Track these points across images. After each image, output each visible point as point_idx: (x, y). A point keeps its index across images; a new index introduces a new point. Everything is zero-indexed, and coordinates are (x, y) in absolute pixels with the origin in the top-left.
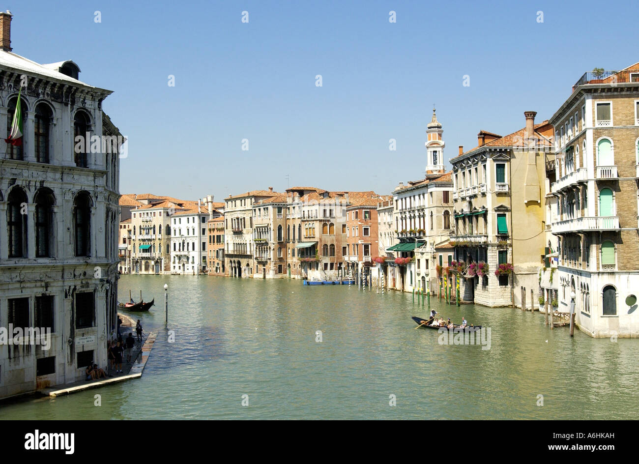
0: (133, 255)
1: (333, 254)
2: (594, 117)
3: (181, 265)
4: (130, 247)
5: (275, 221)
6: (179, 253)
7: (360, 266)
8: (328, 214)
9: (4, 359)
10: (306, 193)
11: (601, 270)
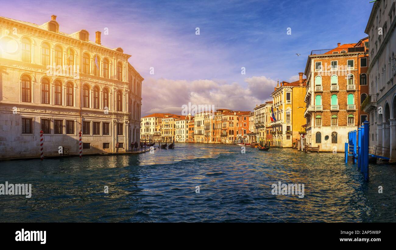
0: (162, 135)
1: (233, 134)
2: (314, 68)
3: (179, 139)
4: (161, 132)
5: (212, 122)
6: (178, 135)
8: (231, 119)
9: (92, 141)
10: (224, 111)
11: (315, 126)
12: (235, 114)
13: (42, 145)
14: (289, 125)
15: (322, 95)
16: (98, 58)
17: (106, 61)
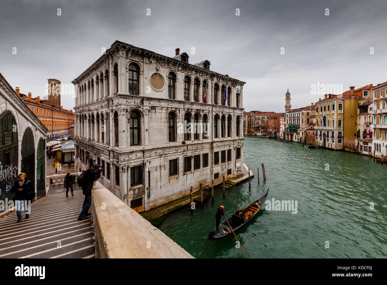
1: (264, 129)
5: (247, 120)
7: (273, 132)
8: (263, 118)
9: (220, 170)
14: (341, 131)
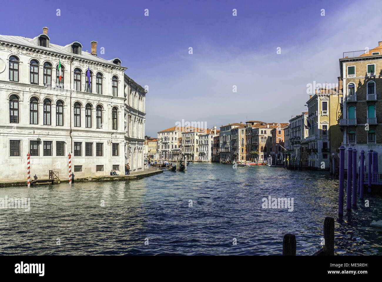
0: (182, 152)
2: (346, 73)
3: (202, 157)
4: (181, 149)
5: (240, 136)
6: (201, 152)
7: (276, 156)
8: (264, 132)
9: (84, 163)
10: (255, 124)
11: (348, 143)
12: (268, 126)
13: (29, 168)
14: (326, 141)
15: (356, 106)
16: (91, 72)
17: (100, 75)
